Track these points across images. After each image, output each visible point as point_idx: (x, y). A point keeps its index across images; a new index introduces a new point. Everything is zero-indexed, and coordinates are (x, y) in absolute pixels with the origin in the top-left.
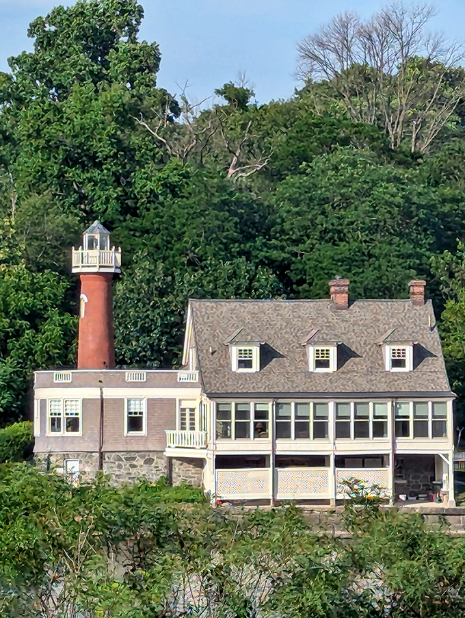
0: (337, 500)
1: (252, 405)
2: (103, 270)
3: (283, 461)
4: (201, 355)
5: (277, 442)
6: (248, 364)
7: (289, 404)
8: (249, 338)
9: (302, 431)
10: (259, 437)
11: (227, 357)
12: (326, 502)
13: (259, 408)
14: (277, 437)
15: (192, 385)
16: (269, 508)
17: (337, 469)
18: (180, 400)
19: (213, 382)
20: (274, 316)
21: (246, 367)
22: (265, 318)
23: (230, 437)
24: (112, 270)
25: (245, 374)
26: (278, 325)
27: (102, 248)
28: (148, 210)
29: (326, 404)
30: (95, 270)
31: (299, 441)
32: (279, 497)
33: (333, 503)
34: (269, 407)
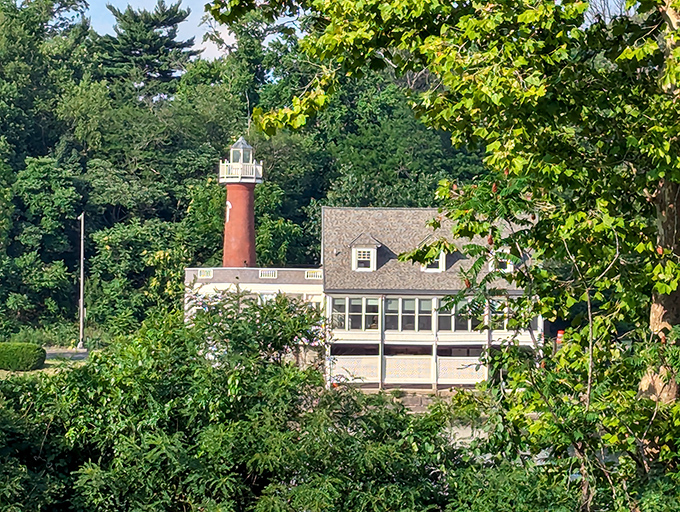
0: (438, 385)
1: (364, 300)
2: (244, 181)
3: (391, 350)
4: (327, 255)
5: (386, 332)
6: (366, 264)
7: (397, 299)
8: (367, 241)
9: (408, 323)
10: (370, 328)
11: (349, 258)
12: (429, 386)
13: (370, 303)
14: (386, 329)
15: (316, 282)
16: (376, 391)
17: (439, 358)
18: (307, 295)
19: (334, 279)
20: (395, 221)
21: (365, 266)
22: (387, 224)
23: (344, 328)
24: (253, 181)
25: (363, 273)
26: (398, 231)
27: (246, 160)
28: (367, 128)
29: (430, 300)
30: (237, 180)
31: (405, 332)
32: (386, 382)
33: (434, 387)
34: (379, 302)
